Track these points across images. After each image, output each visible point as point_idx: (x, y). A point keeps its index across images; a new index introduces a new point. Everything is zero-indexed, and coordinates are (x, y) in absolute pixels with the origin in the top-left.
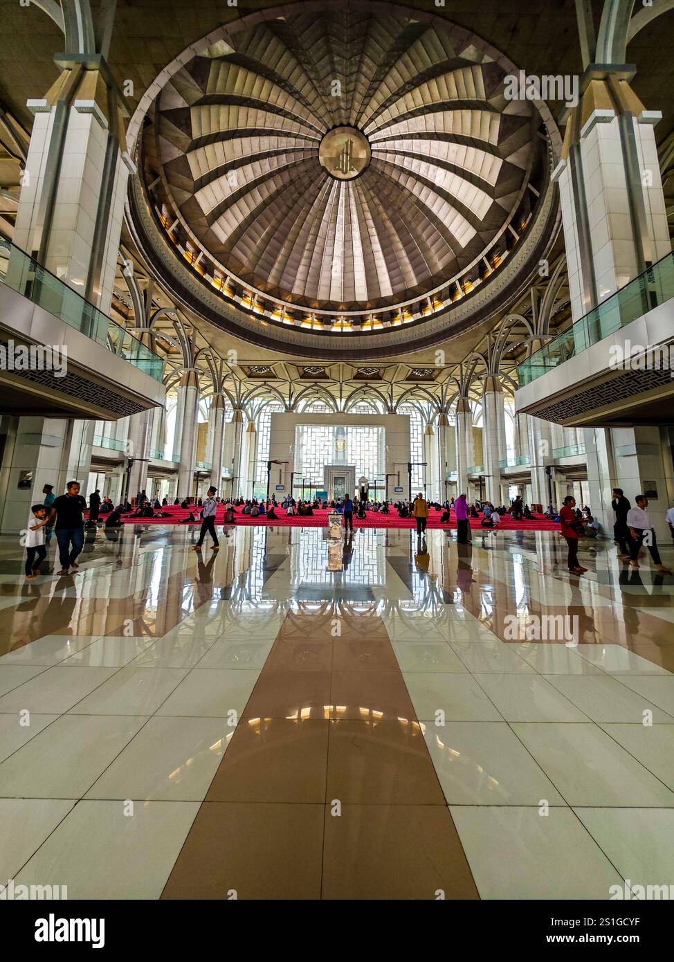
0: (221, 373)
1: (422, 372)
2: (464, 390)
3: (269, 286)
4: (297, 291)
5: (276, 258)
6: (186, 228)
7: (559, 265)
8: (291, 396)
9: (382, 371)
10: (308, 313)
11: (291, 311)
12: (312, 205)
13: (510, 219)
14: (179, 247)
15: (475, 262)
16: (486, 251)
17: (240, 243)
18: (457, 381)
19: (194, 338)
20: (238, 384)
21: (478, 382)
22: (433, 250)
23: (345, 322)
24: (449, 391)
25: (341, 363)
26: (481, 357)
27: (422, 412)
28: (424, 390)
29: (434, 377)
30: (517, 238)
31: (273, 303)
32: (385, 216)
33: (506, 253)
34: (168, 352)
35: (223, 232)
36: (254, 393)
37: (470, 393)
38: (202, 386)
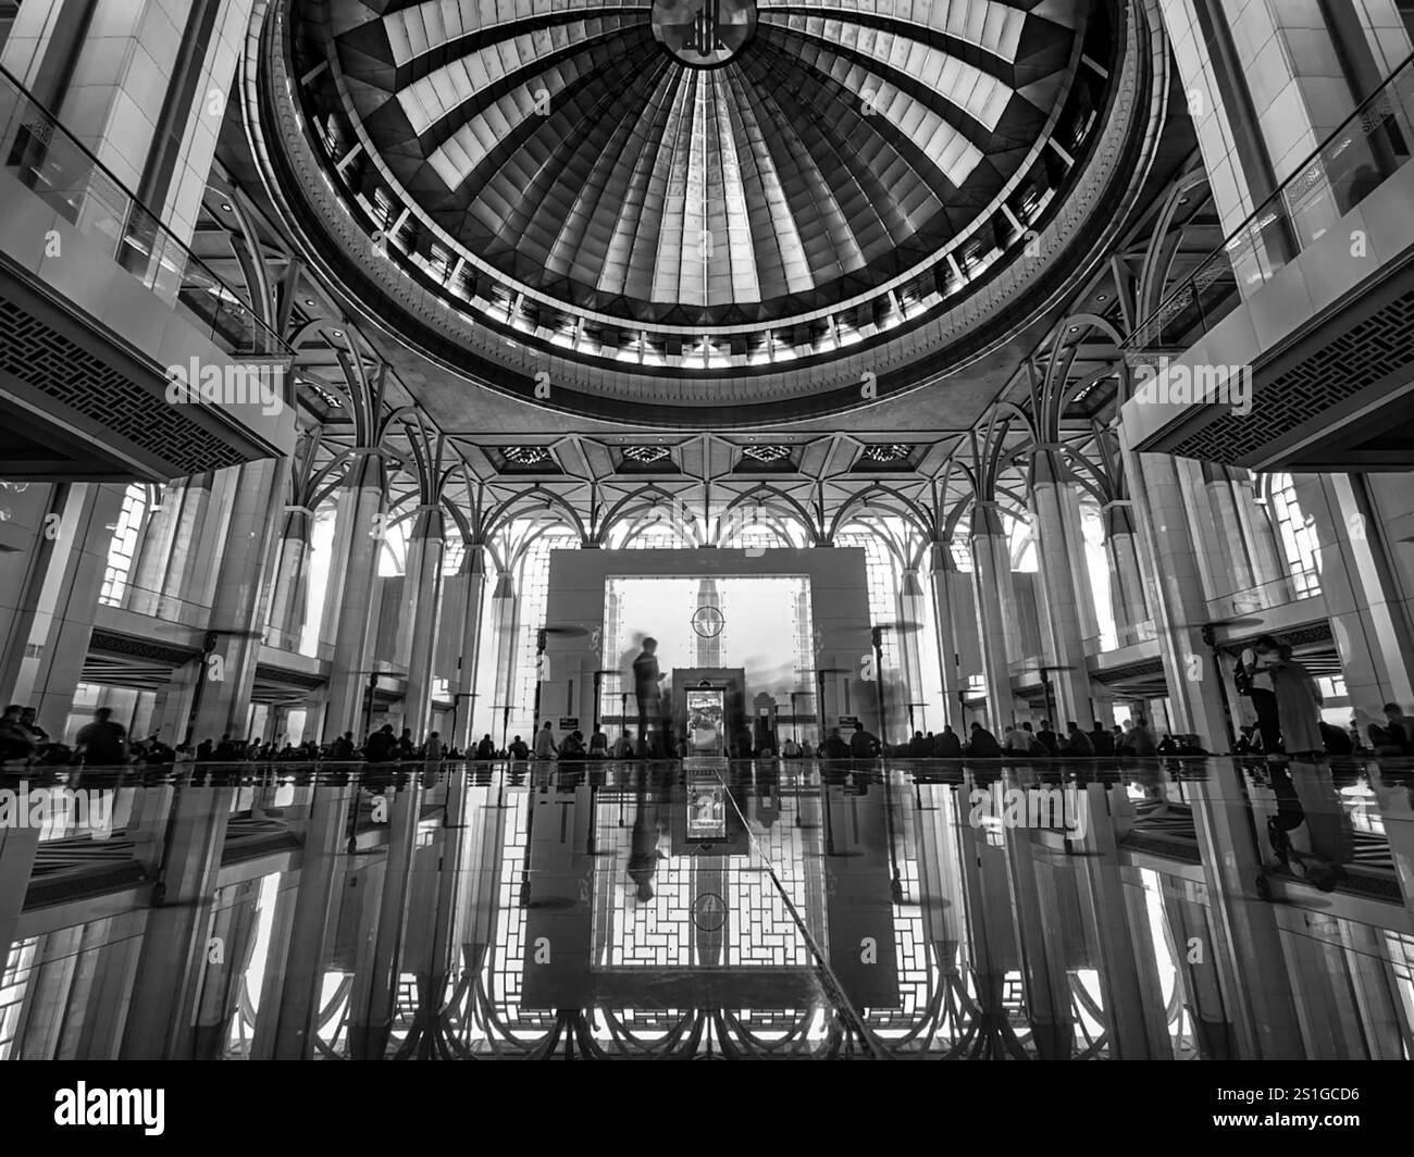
0: (438, 465)
1: (887, 452)
2: (985, 487)
3: (547, 277)
4: (607, 285)
5: (562, 219)
6: (377, 161)
7: (1166, 206)
8: (594, 513)
9: (797, 453)
10: (631, 330)
11: (595, 327)
12: (638, 115)
13: (1050, 126)
14: (360, 198)
15: (984, 216)
16: (1005, 193)
17: (488, 191)
18: (968, 470)
19: (381, 386)
20: (476, 489)
21: (1012, 472)
22: (894, 196)
23: (712, 349)
24: (951, 496)
25: (706, 436)
26: (1019, 413)
27: (891, 545)
28: (895, 493)
29: (913, 462)
30: (1071, 162)
31: (558, 312)
32: (790, 132)
33: (1050, 194)
34: (323, 419)
35: (453, 166)
36: (512, 509)
37: (998, 495)
38: (394, 495)
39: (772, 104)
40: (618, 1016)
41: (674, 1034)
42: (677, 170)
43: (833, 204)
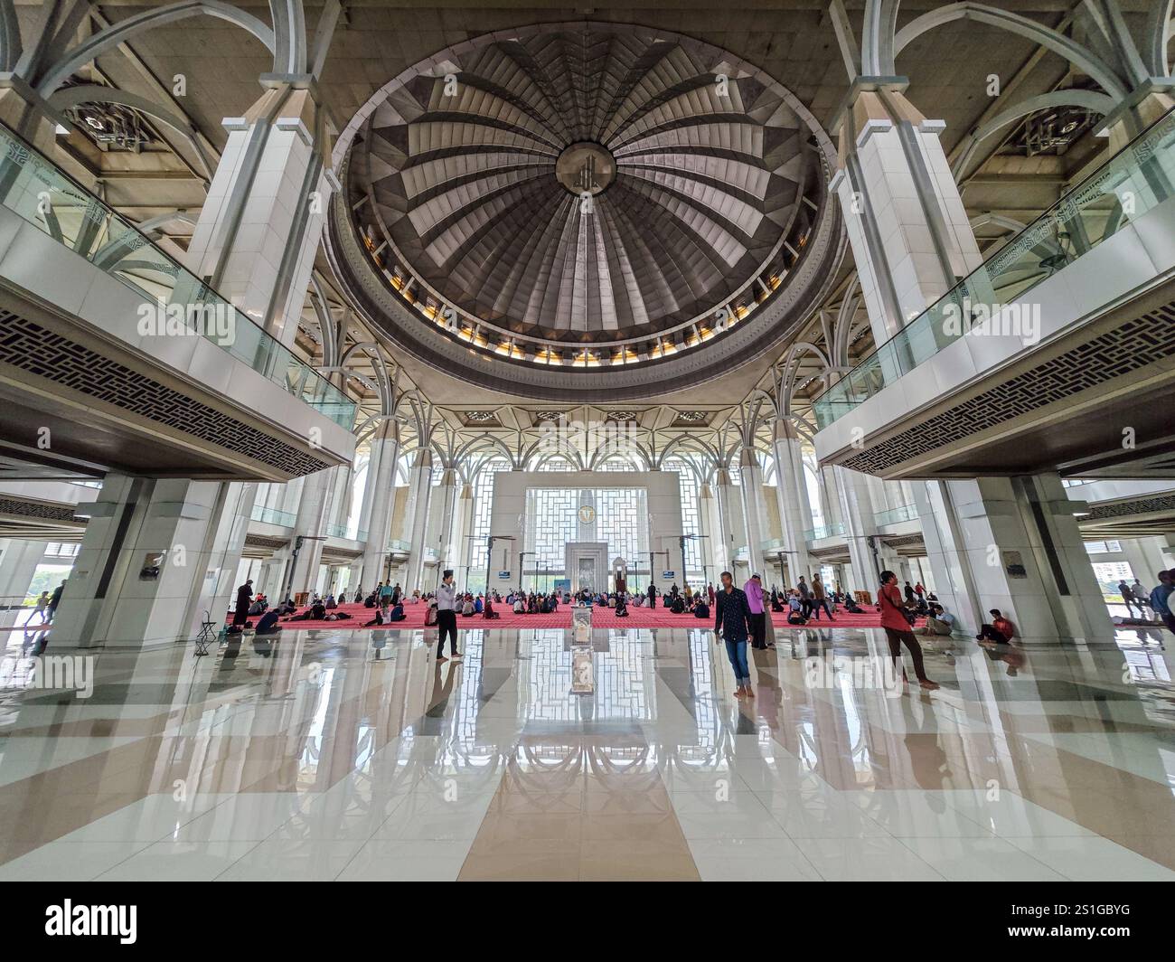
0: (429, 421)
1: (692, 416)
2: (748, 437)
3: (494, 315)
4: (529, 319)
5: (503, 282)
6: (396, 250)
8: (520, 449)
9: (639, 416)
10: (542, 345)
11: (522, 343)
12: (548, 223)
13: (785, 235)
14: (386, 272)
15: (748, 284)
16: (760, 271)
17: (460, 266)
18: (738, 426)
19: (397, 378)
20: (451, 435)
21: (764, 427)
22: (695, 271)
23: (590, 355)
24: (728, 440)
25: (586, 406)
26: (766, 395)
27: (695, 469)
28: (696, 439)
29: (707, 421)
30: (797, 255)
31: (500, 334)
32: (635, 234)
33: (785, 273)
34: (362, 396)
35: (440, 254)
36: (472, 447)
37: (755, 440)
38: (403, 439)
39: (625, 218)
40: (532, 749)
41: (567, 761)
42: (570, 254)
43: (660, 275)
